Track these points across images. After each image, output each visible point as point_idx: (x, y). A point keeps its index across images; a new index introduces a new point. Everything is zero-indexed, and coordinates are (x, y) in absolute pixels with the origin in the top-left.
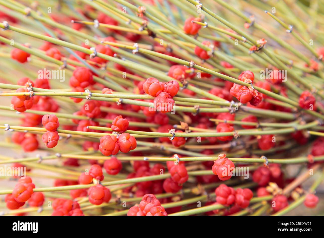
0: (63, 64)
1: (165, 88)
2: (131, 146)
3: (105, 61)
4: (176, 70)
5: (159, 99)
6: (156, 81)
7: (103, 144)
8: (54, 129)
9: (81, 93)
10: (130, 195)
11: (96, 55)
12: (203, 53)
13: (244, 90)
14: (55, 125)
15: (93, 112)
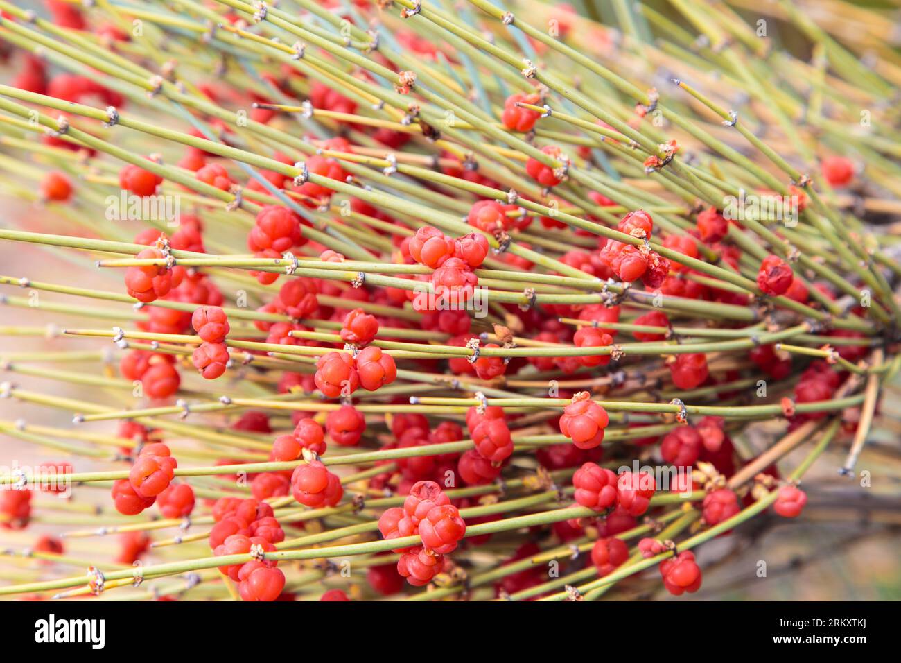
0: (235, 200)
1: (457, 250)
2: (384, 376)
3: (329, 193)
4: (484, 211)
5: (443, 272)
6: (436, 234)
7: (323, 371)
8: (219, 338)
9: (276, 261)
10: (387, 492)
11: (307, 179)
12: (546, 171)
13: (628, 252)
14: (220, 328)
15: (302, 304)
